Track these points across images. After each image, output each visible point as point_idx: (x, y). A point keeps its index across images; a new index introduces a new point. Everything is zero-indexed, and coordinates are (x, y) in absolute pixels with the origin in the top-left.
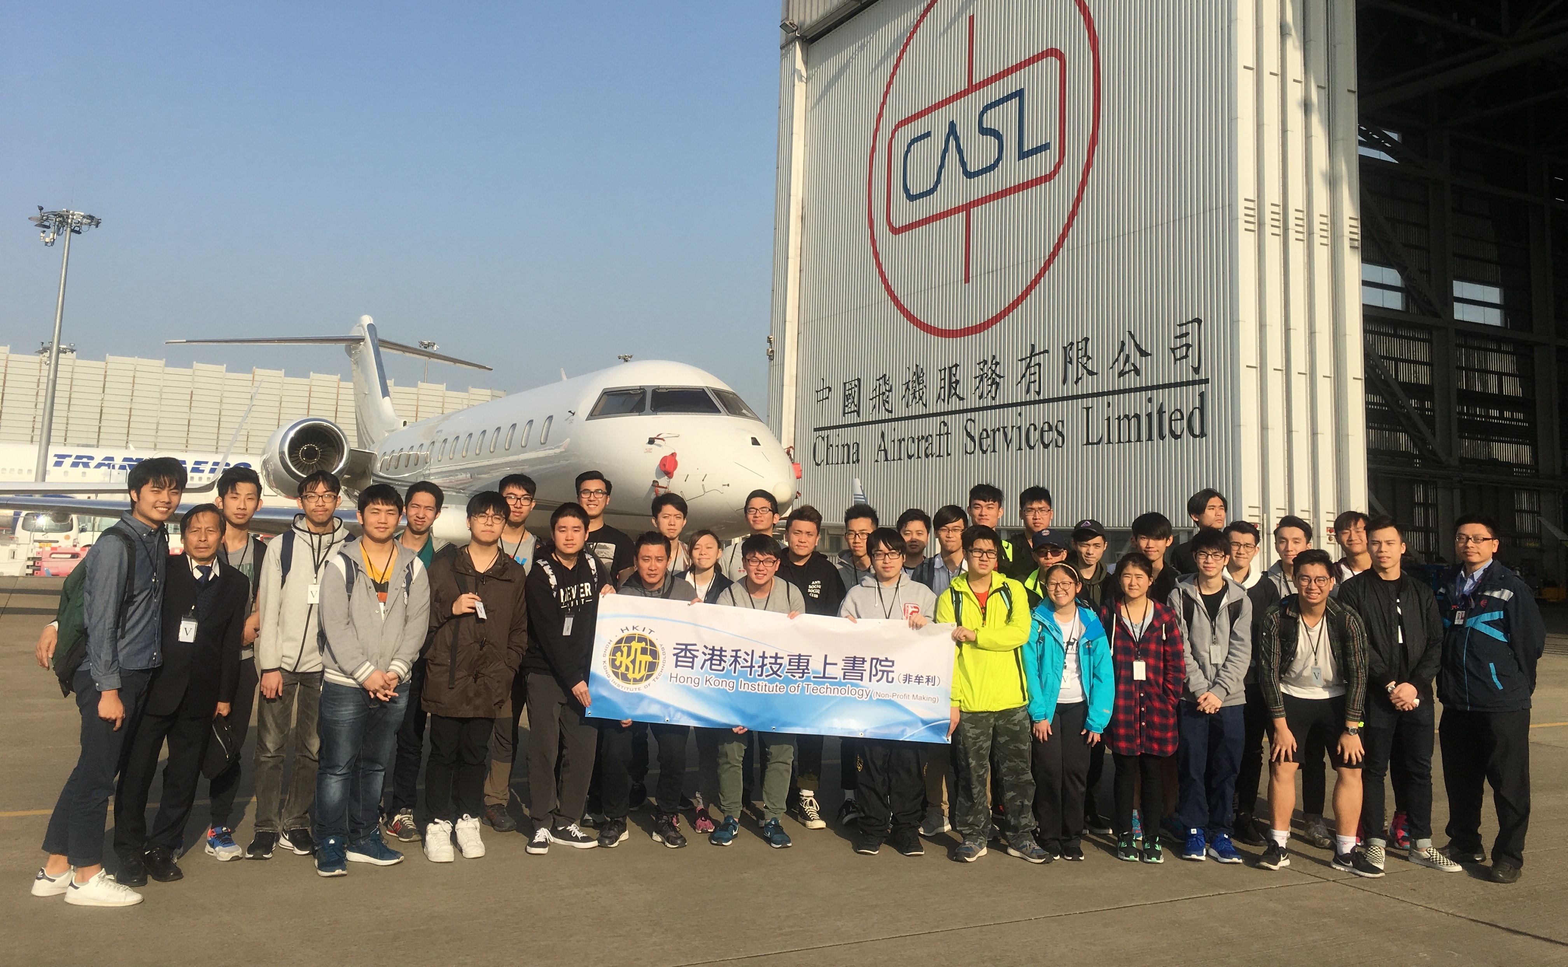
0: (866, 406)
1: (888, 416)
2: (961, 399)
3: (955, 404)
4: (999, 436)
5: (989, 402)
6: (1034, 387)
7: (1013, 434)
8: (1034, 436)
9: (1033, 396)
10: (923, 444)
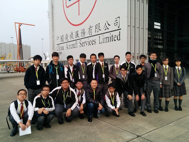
0: (64, 40)
1: (68, 41)
2: (79, 37)
3: (78, 38)
4: (85, 43)
5: (83, 37)
6: (91, 34)
7: (87, 43)
8: (91, 43)
9: (90, 35)
10: (73, 46)
